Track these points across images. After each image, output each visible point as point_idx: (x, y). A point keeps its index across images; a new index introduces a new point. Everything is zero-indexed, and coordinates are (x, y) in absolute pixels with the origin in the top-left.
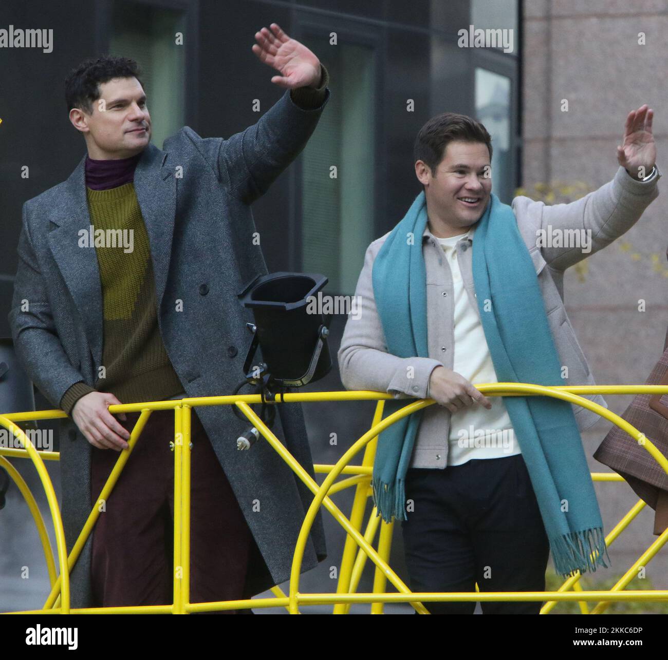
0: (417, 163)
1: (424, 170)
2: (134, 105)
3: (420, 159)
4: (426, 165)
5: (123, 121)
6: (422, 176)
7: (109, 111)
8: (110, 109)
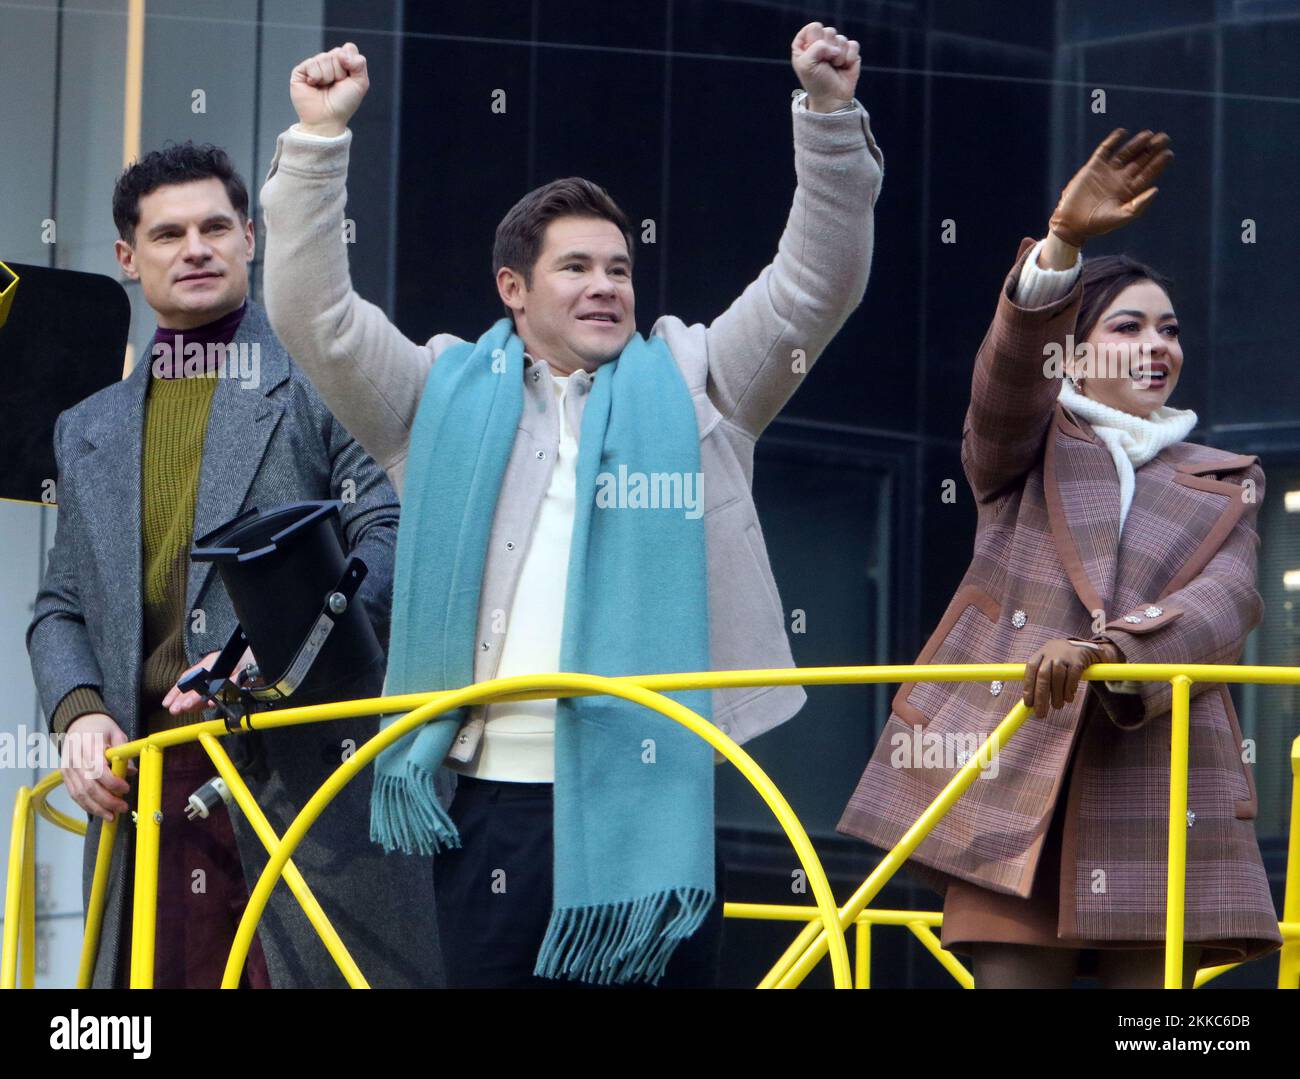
0: (499, 274)
1: (513, 285)
2: (193, 233)
3: (505, 266)
4: (515, 275)
5: (173, 262)
6: (511, 296)
7: (155, 243)
8: (155, 240)
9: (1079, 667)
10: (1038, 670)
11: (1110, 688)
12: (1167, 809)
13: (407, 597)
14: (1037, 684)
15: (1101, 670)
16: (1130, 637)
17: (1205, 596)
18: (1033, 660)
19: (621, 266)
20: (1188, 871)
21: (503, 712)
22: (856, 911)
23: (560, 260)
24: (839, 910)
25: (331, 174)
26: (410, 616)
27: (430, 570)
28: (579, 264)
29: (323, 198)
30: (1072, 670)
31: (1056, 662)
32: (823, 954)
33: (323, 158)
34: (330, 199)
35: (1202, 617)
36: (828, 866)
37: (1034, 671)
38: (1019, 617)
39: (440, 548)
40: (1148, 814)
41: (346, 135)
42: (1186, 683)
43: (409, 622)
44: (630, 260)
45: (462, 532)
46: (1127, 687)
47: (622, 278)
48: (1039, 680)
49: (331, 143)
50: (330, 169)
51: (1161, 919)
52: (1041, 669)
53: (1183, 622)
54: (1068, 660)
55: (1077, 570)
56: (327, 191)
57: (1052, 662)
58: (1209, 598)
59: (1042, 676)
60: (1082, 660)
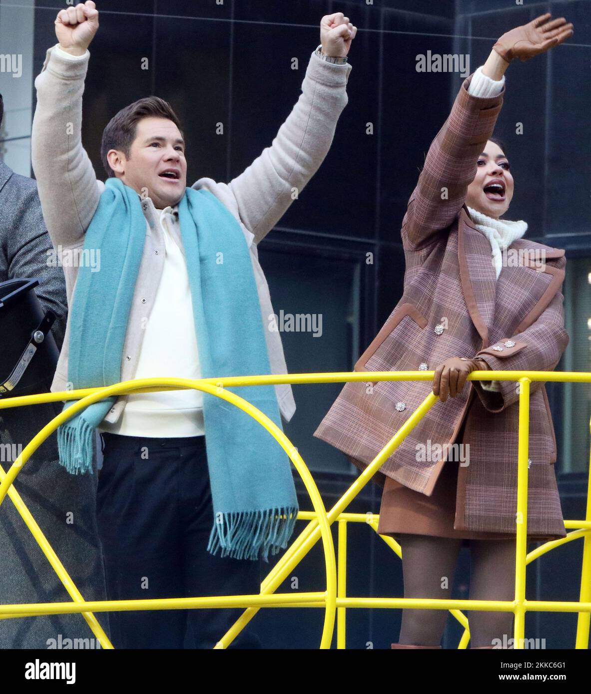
0: (108, 154)
1: (118, 159)
3: (112, 149)
6: (116, 165)
9: (466, 372)
10: (441, 374)
11: (484, 387)
12: (517, 457)
13: (81, 328)
14: (441, 382)
15: (478, 375)
16: (496, 359)
17: (540, 336)
18: (439, 369)
19: (180, 145)
20: (529, 494)
21: (134, 399)
22: (337, 514)
23: (148, 141)
24: (327, 513)
25: (74, 78)
26: (82, 339)
27: (96, 313)
28: (157, 143)
29: (68, 91)
30: (462, 374)
31: (452, 369)
32: (318, 539)
33: (70, 69)
34: (72, 92)
35: (537, 349)
36: (320, 488)
37: (440, 374)
38: (439, 328)
39: (103, 301)
40: (506, 460)
41: (87, 55)
42: (527, 382)
43: (82, 342)
44: (184, 142)
45: (118, 292)
46: (493, 388)
47: (180, 152)
48: (442, 380)
49: (76, 59)
50: (74, 75)
51: (513, 520)
52: (443, 373)
53: (526, 351)
54: (458, 368)
55: (473, 307)
56: (71, 87)
57: (450, 369)
58: (542, 337)
59: (444, 377)
60: (467, 369)
